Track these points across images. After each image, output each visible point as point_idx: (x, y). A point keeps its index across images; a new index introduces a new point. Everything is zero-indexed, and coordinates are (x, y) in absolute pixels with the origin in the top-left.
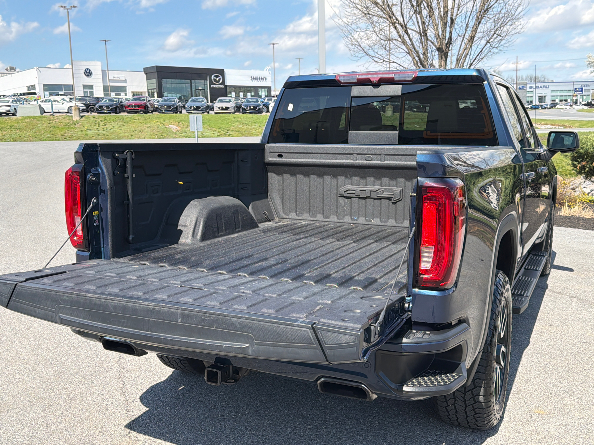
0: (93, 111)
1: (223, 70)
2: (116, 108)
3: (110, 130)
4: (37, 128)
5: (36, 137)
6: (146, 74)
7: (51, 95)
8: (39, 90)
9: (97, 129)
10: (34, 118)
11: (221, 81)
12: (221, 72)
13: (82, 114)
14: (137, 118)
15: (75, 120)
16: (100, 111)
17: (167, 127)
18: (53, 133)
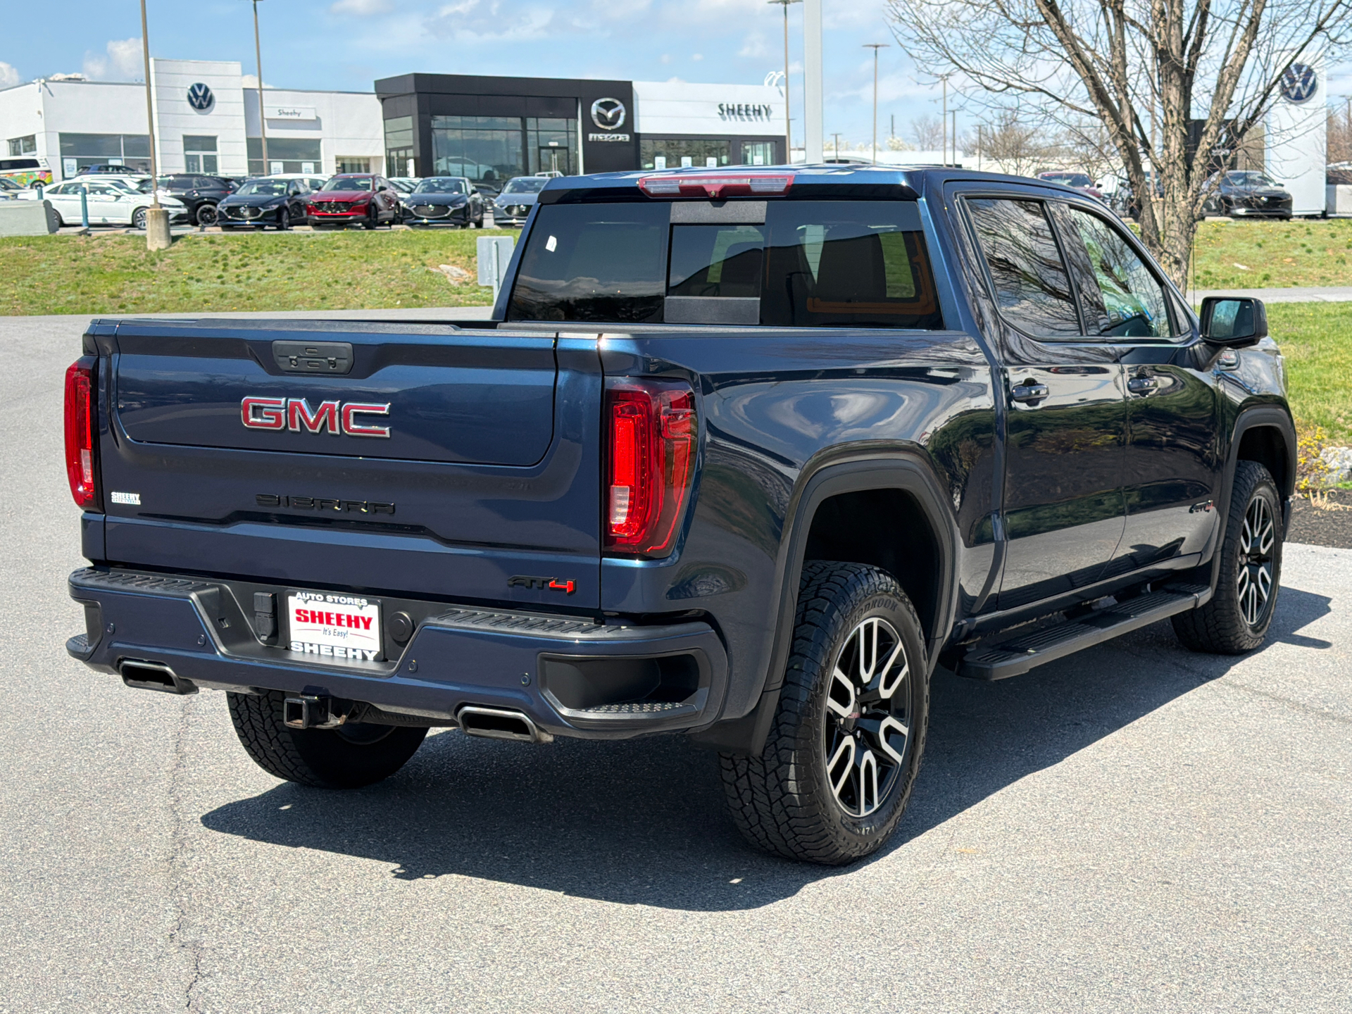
0: (208, 222)
1: (630, 83)
2: (279, 212)
3: (259, 279)
4: (36, 276)
5: (32, 302)
6: (383, 100)
7: (84, 168)
8: (46, 152)
9: (220, 277)
10: (29, 241)
11: (620, 122)
12: (623, 92)
13: (175, 232)
14: (341, 244)
15: (154, 249)
16: (230, 221)
17: (434, 270)
18: (86, 289)
